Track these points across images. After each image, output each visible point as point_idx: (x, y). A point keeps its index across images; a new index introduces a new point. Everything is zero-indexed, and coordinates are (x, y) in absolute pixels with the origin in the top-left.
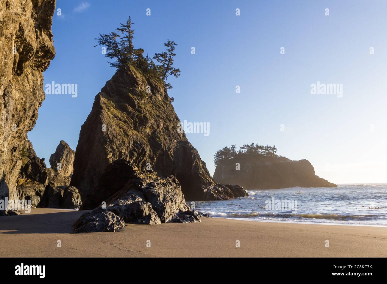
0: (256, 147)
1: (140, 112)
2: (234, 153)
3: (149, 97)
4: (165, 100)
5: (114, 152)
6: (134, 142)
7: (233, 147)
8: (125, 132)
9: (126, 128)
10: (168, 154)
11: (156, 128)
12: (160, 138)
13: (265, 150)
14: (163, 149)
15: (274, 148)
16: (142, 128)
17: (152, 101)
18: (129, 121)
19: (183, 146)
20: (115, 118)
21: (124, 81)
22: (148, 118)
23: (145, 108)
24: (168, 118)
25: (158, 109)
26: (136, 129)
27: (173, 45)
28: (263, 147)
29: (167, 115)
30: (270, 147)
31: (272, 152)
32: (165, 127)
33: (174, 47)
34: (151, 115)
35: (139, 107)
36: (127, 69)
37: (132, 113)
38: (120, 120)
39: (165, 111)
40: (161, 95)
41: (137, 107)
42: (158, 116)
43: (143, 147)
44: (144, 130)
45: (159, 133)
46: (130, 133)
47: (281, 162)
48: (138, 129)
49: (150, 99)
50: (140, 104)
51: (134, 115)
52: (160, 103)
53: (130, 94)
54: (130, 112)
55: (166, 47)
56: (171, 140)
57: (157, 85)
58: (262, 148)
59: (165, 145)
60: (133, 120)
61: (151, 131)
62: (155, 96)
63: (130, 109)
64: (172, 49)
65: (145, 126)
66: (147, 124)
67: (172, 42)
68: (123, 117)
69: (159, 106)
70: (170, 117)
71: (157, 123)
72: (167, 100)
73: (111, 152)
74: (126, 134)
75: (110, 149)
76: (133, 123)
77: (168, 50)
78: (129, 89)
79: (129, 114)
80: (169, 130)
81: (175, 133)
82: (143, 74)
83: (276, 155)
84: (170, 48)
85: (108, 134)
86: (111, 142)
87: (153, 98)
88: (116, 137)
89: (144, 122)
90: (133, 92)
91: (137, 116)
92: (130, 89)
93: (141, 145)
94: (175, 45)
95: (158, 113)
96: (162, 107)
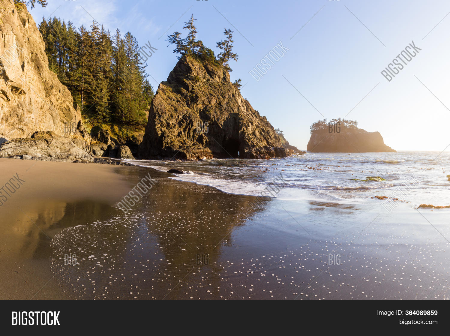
0: (342, 121)
1: (193, 93)
2: (325, 125)
3: (207, 80)
4: (224, 81)
5: (161, 124)
6: (183, 116)
7: (325, 120)
8: (175, 109)
9: (177, 106)
10: (217, 124)
11: (208, 104)
12: (210, 112)
13: (349, 123)
14: (212, 120)
15: (356, 122)
16: (194, 105)
17: (209, 83)
18: (182, 101)
19: (234, 117)
20: (169, 99)
21: (181, 70)
22: (199, 97)
23: (198, 89)
24: (223, 96)
25: (213, 89)
26: (188, 106)
27: (231, 33)
28: (348, 121)
29: (222, 93)
30: (352, 121)
31: (354, 125)
32: (218, 103)
33: (231, 35)
34: (204, 95)
35: (193, 89)
36: (184, 60)
37: (185, 94)
38: (174, 100)
39: (221, 90)
40: (219, 77)
41: (190, 89)
42: (211, 95)
43: (191, 119)
44: (196, 106)
45: (211, 108)
46: (180, 109)
47: (360, 133)
48: (190, 106)
49: (207, 82)
50: (194, 87)
51: (186, 96)
52: (217, 84)
53: (185, 80)
54: (184, 93)
55: (225, 35)
56: (222, 113)
57: (214, 70)
58: (346, 122)
59: (214, 117)
60: (186, 99)
61: (203, 106)
62: (213, 78)
63: (184, 91)
64: (230, 37)
65: (196, 103)
66: (198, 101)
67: (229, 30)
68: (177, 98)
69: (215, 87)
70: (224, 95)
71: (208, 100)
72: (226, 81)
73: (159, 123)
74: (176, 110)
75: (158, 121)
76: (186, 101)
77: (228, 37)
78: (184, 76)
79: (182, 95)
80: (222, 105)
81: (228, 107)
82: (201, 62)
83: (356, 128)
84: (228, 36)
85: (158, 112)
86: (160, 116)
87: (210, 80)
88: (165, 113)
89: (195, 100)
90: (188, 78)
91: (189, 96)
92: (186, 76)
93: (189, 117)
94: (232, 32)
95: (212, 92)
96: (218, 87)
